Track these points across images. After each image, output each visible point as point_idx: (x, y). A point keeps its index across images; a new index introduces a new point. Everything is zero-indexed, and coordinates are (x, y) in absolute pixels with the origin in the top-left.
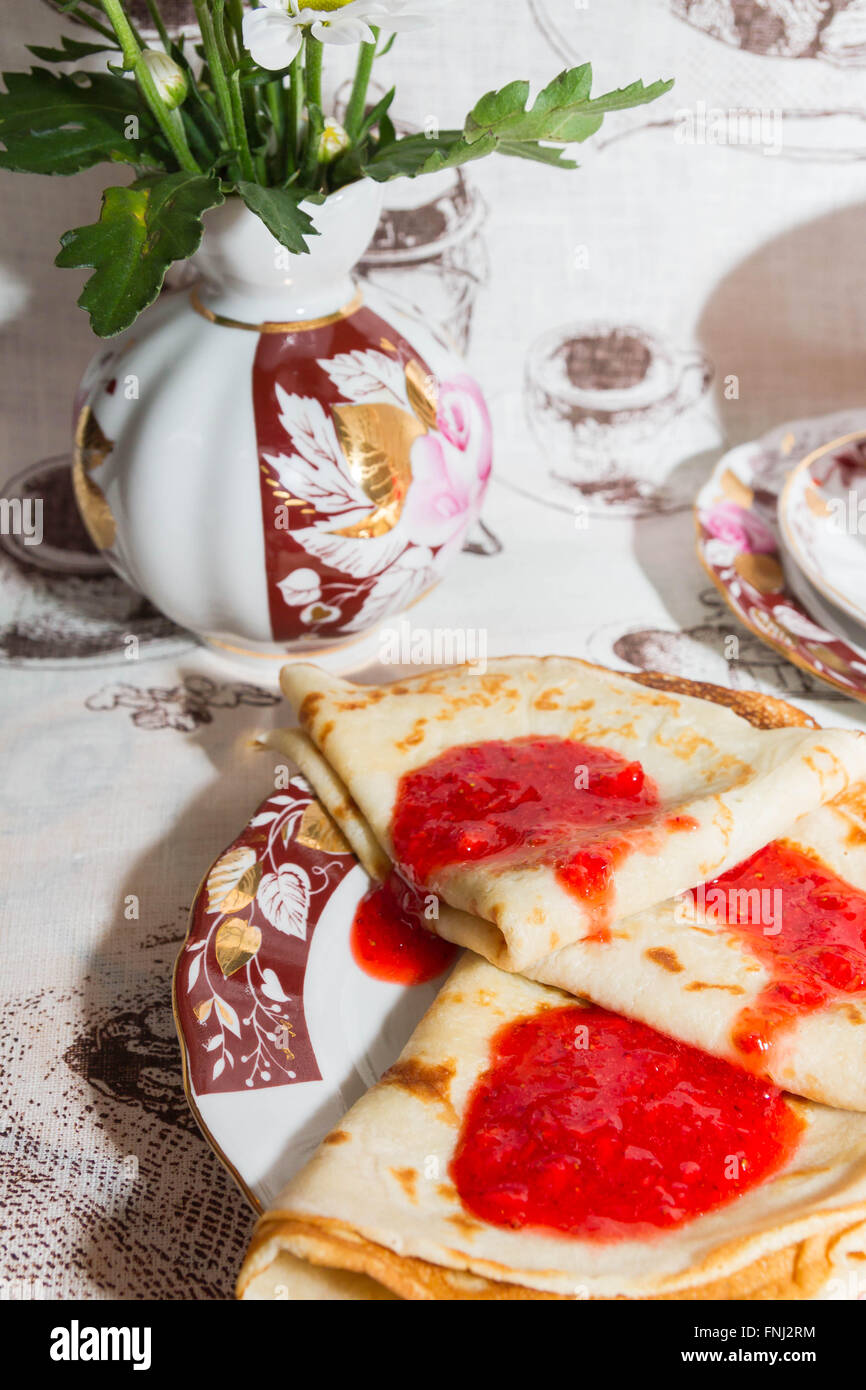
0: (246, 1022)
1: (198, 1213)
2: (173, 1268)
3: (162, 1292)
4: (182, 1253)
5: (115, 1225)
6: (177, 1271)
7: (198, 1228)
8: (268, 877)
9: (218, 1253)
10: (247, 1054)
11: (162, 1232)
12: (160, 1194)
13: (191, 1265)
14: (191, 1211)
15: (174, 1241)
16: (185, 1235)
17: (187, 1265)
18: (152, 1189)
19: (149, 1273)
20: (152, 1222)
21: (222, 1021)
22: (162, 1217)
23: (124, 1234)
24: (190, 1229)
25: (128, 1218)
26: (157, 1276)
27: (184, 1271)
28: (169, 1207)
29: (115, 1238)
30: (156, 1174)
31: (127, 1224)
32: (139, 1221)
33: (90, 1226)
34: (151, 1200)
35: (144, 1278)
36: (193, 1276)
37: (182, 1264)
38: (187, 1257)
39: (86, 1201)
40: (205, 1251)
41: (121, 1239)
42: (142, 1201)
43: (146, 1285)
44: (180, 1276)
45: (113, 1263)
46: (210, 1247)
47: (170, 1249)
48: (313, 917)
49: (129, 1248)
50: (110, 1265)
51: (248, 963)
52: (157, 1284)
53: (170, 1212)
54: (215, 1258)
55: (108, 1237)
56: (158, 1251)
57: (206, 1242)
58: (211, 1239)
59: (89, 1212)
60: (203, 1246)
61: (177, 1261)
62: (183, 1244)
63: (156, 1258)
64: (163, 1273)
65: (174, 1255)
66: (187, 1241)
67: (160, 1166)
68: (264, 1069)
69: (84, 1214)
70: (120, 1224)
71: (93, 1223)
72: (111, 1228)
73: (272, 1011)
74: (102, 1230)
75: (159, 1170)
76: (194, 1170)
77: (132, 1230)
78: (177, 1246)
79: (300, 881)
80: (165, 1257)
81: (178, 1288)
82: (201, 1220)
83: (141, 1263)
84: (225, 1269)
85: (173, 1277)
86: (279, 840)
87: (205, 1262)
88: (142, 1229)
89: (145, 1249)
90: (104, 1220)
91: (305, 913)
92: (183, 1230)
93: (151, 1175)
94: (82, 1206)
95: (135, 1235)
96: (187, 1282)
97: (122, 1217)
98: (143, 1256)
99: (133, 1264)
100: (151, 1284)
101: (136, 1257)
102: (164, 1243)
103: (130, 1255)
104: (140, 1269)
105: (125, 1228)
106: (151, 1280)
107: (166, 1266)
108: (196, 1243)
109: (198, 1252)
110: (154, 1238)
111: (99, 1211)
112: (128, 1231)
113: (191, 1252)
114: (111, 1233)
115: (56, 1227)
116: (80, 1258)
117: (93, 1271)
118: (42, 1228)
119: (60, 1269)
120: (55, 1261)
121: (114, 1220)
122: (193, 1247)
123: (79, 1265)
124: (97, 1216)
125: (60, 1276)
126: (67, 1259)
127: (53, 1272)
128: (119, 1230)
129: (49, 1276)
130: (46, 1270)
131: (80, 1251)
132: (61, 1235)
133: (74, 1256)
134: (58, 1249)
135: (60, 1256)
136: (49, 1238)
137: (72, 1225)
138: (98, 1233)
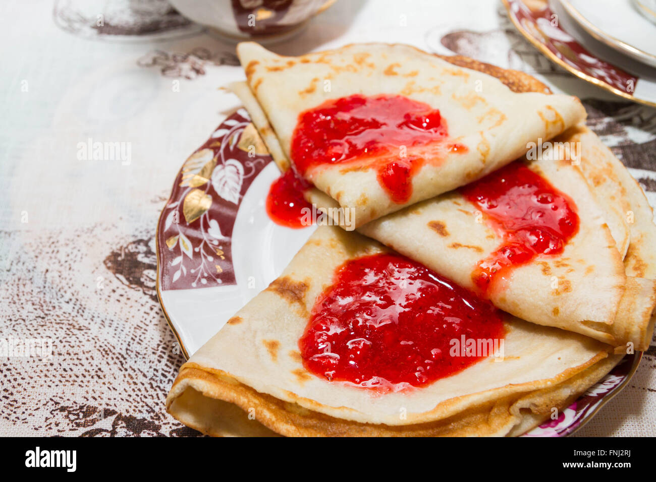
0: (197, 250)
1: (164, 353)
2: (149, 382)
3: (142, 395)
4: (154, 375)
5: (120, 357)
6: (151, 384)
7: (164, 361)
8: (220, 167)
10: (194, 269)
11: (145, 362)
12: (145, 341)
13: (159, 382)
14: (161, 352)
15: (150, 367)
16: (156, 365)
17: (156, 381)
18: (141, 338)
19: (135, 383)
20: (140, 356)
21: (182, 249)
22: (145, 354)
23: (124, 362)
24: (160, 362)
25: (127, 354)
26: (140, 386)
27: (155, 384)
28: (149, 349)
29: (119, 364)
30: (145, 330)
31: (126, 356)
32: (133, 355)
33: (106, 356)
34: (140, 344)
35: (133, 386)
36: (159, 387)
37: (154, 380)
38: (157, 376)
39: (106, 343)
40: (166, 374)
41: (122, 364)
42: (135, 344)
43: (134, 390)
44: (152, 387)
45: (117, 377)
46: (169, 372)
47: (148, 371)
48: (243, 192)
49: (126, 370)
50: (115, 378)
51: (202, 217)
52: (139, 390)
53: (150, 351)
55: (115, 363)
56: (142, 372)
57: (168, 369)
58: (171, 368)
59: (107, 349)
60: (166, 371)
61: (151, 379)
62: (155, 370)
63: (140, 376)
64: (143, 384)
65: (150, 375)
66: (157, 368)
67: (147, 325)
68: (204, 277)
69: (104, 350)
70: (123, 356)
71: (108, 354)
72: (118, 358)
73: (212, 244)
74: (113, 359)
75: (147, 328)
76: (166, 329)
77: (128, 360)
78: (152, 370)
79: (238, 170)
80: (145, 376)
81: (150, 393)
83: (132, 378)
85: (148, 387)
86: (228, 146)
87: (166, 380)
88: (134, 360)
89: (135, 371)
90: (114, 354)
91: (239, 188)
92: (156, 362)
93: (143, 331)
94: (103, 345)
95: (130, 363)
96: (155, 390)
97: (124, 352)
98: (133, 374)
99: (128, 378)
100: (136, 390)
101: (129, 375)
102: (145, 369)
103: (127, 373)
104: (131, 381)
105: (125, 359)
106: (136, 388)
107: (145, 381)
108: (163, 370)
109: (163, 375)
110: (140, 365)
111: (112, 349)
112: (126, 360)
113: (159, 374)
114: (117, 361)
115: (88, 355)
116: (99, 373)
117: (106, 380)
118: (81, 356)
119: (88, 378)
120: (86, 374)
121: (120, 354)
122: (160, 371)
123: (99, 377)
124: (110, 351)
125: (89, 382)
126: (93, 373)
127: (85, 380)
128: (122, 359)
129: (82, 382)
130: (81, 378)
131: (100, 369)
132: (90, 360)
133: (97, 372)
134: (89, 368)
135: (89, 371)
136: (84, 361)
137: (97, 355)
138: (110, 361)
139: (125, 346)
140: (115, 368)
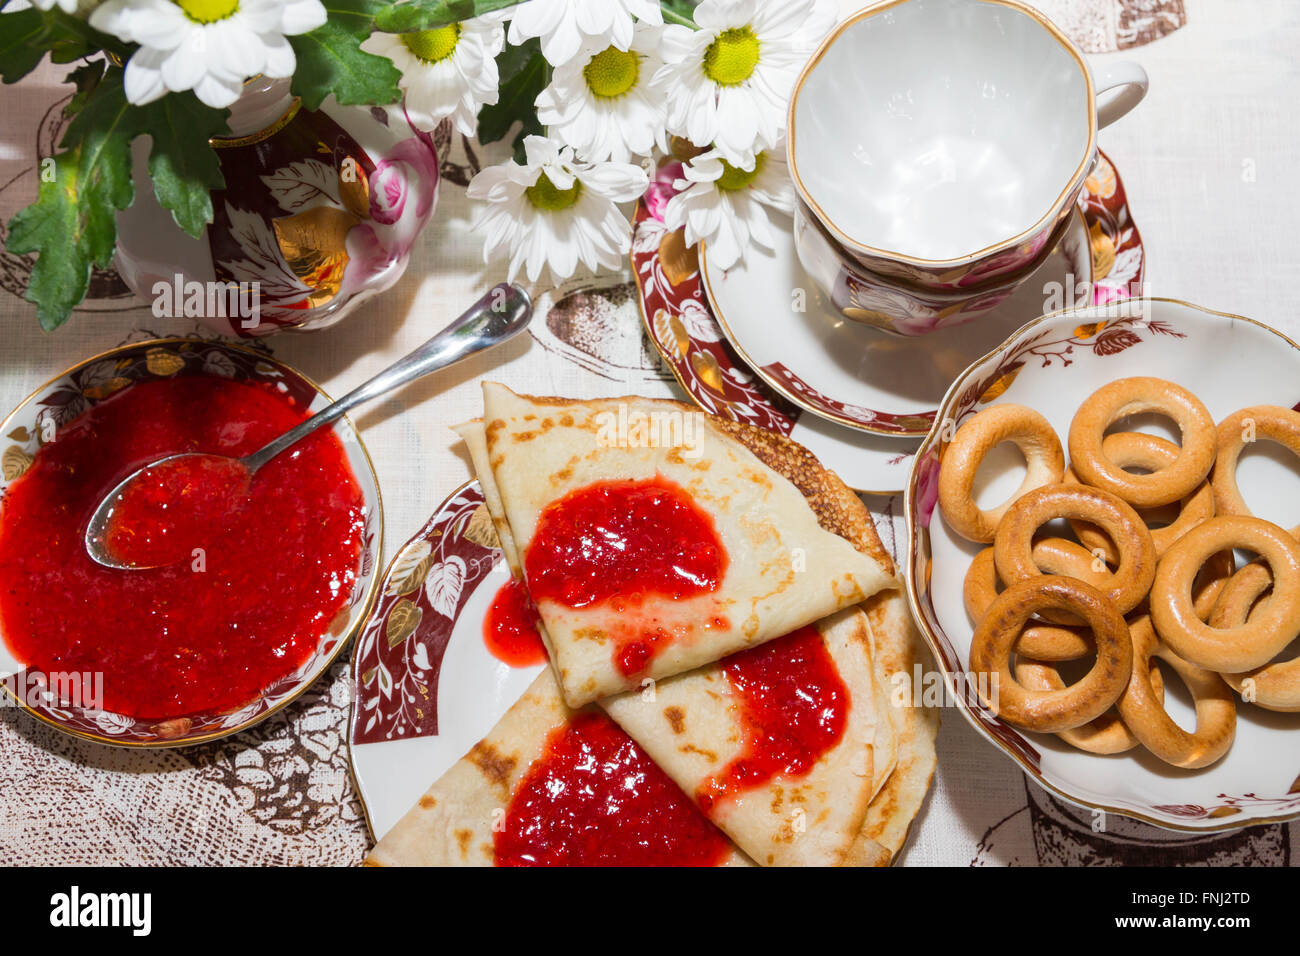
1: (182, 820)
5: (130, 826)
6: (169, 858)
7: (182, 830)
9: (195, 847)
11: (160, 832)
12: (160, 805)
13: (178, 855)
14: (179, 819)
15: (167, 838)
16: (174, 835)
18: (155, 801)
19: (151, 858)
20: (154, 825)
22: (160, 822)
23: (136, 832)
24: (177, 831)
25: (139, 822)
28: (164, 815)
29: (131, 835)
30: (159, 789)
31: (137, 825)
32: (146, 824)
33: (114, 826)
34: (153, 808)
39: (112, 809)
41: (134, 835)
42: (148, 810)
45: (129, 850)
46: (190, 844)
49: (139, 842)
53: (165, 818)
54: (193, 850)
55: (126, 834)
57: (188, 840)
59: (114, 817)
60: (186, 842)
61: (169, 852)
62: (173, 841)
63: (158, 852)
64: (160, 859)
65: (168, 846)
66: (176, 839)
67: (161, 783)
69: (111, 818)
70: (134, 826)
71: (116, 824)
72: (128, 828)
74: (122, 829)
75: (161, 786)
76: (183, 787)
77: (141, 830)
78: (169, 841)
80: (161, 848)
82: (184, 825)
83: (146, 851)
84: (199, 858)
85: (167, 862)
87: (187, 853)
88: (147, 830)
89: (149, 843)
90: (123, 823)
92: (174, 832)
93: (156, 790)
94: (109, 812)
95: (143, 833)
97: (134, 820)
98: (148, 847)
99: (142, 852)
101: (143, 848)
102: (161, 840)
104: (146, 855)
105: (136, 829)
107: (162, 855)
108: (182, 840)
109: (183, 846)
110: (155, 836)
111: (120, 816)
112: (138, 830)
113: (178, 846)
114: (128, 832)
115: (93, 826)
116: (108, 847)
117: (117, 855)
118: (84, 827)
119: (96, 853)
120: (93, 848)
121: (130, 822)
122: (179, 843)
123: (108, 851)
124: (119, 820)
125: (97, 857)
126: (101, 847)
127: (92, 855)
128: (133, 829)
129: (89, 857)
130: (87, 853)
131: (108, 842)
132: (96, 831)
133: (104, 845)
134: (95, 841)
135: (95, 845)
136: (88, 833)
137: (103, 824)
138: (119, 830)
139: (135, 812)
140: (126, 840)
